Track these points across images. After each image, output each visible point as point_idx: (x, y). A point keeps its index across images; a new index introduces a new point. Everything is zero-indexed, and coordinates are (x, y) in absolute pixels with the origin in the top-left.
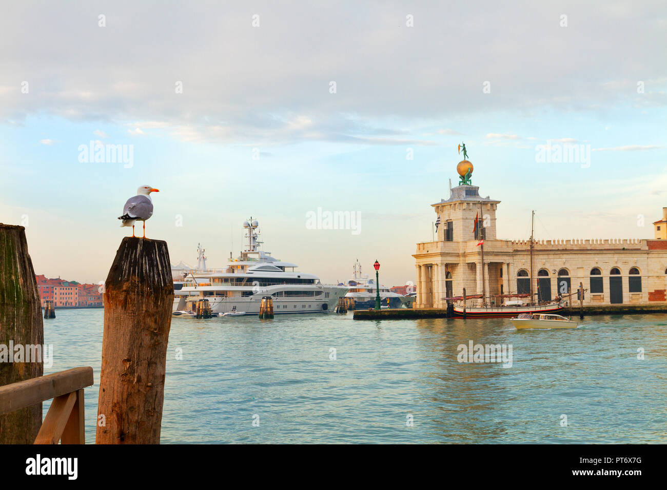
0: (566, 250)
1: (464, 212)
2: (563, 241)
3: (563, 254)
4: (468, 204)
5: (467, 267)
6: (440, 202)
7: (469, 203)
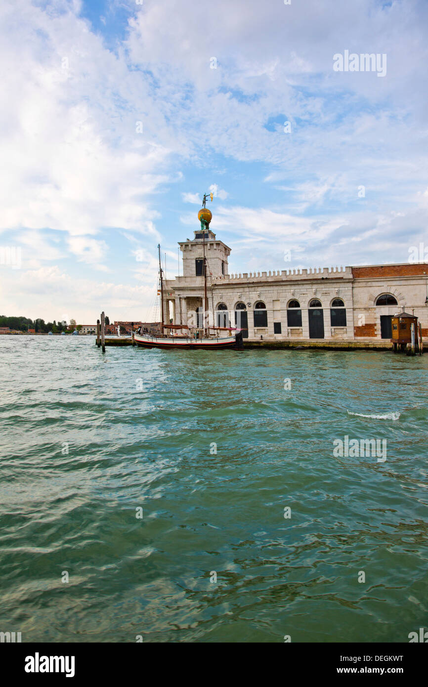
0: (260, 282)
2: (259, 274)
3: (258, 286)
7: (188, 245)
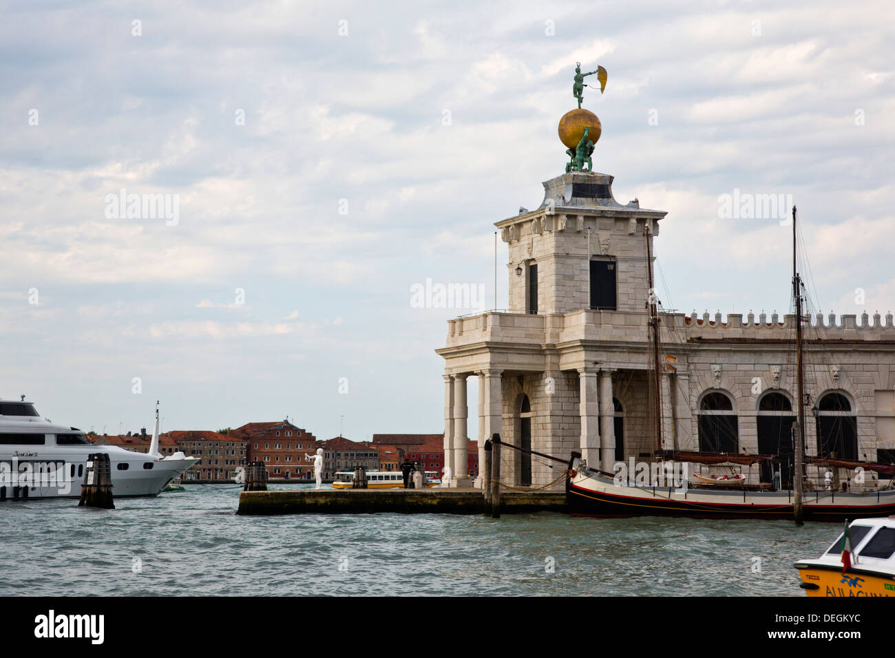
1: (562, 239)
2: (832, 318)
3: (832, 352)
4: (572, 217)
5: (563, 382)
6: (517, 214)
7: (575, 217)
